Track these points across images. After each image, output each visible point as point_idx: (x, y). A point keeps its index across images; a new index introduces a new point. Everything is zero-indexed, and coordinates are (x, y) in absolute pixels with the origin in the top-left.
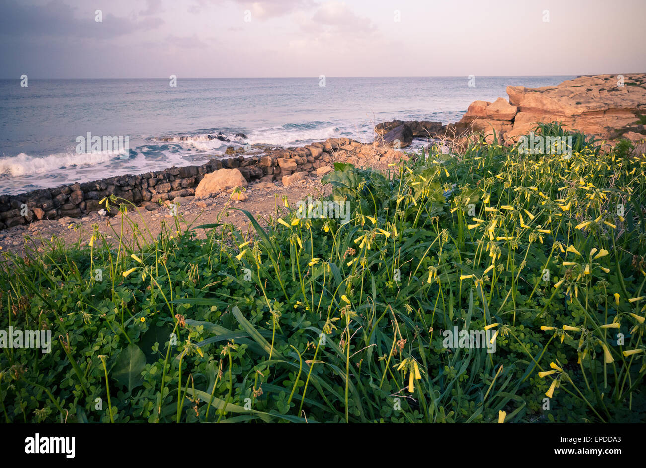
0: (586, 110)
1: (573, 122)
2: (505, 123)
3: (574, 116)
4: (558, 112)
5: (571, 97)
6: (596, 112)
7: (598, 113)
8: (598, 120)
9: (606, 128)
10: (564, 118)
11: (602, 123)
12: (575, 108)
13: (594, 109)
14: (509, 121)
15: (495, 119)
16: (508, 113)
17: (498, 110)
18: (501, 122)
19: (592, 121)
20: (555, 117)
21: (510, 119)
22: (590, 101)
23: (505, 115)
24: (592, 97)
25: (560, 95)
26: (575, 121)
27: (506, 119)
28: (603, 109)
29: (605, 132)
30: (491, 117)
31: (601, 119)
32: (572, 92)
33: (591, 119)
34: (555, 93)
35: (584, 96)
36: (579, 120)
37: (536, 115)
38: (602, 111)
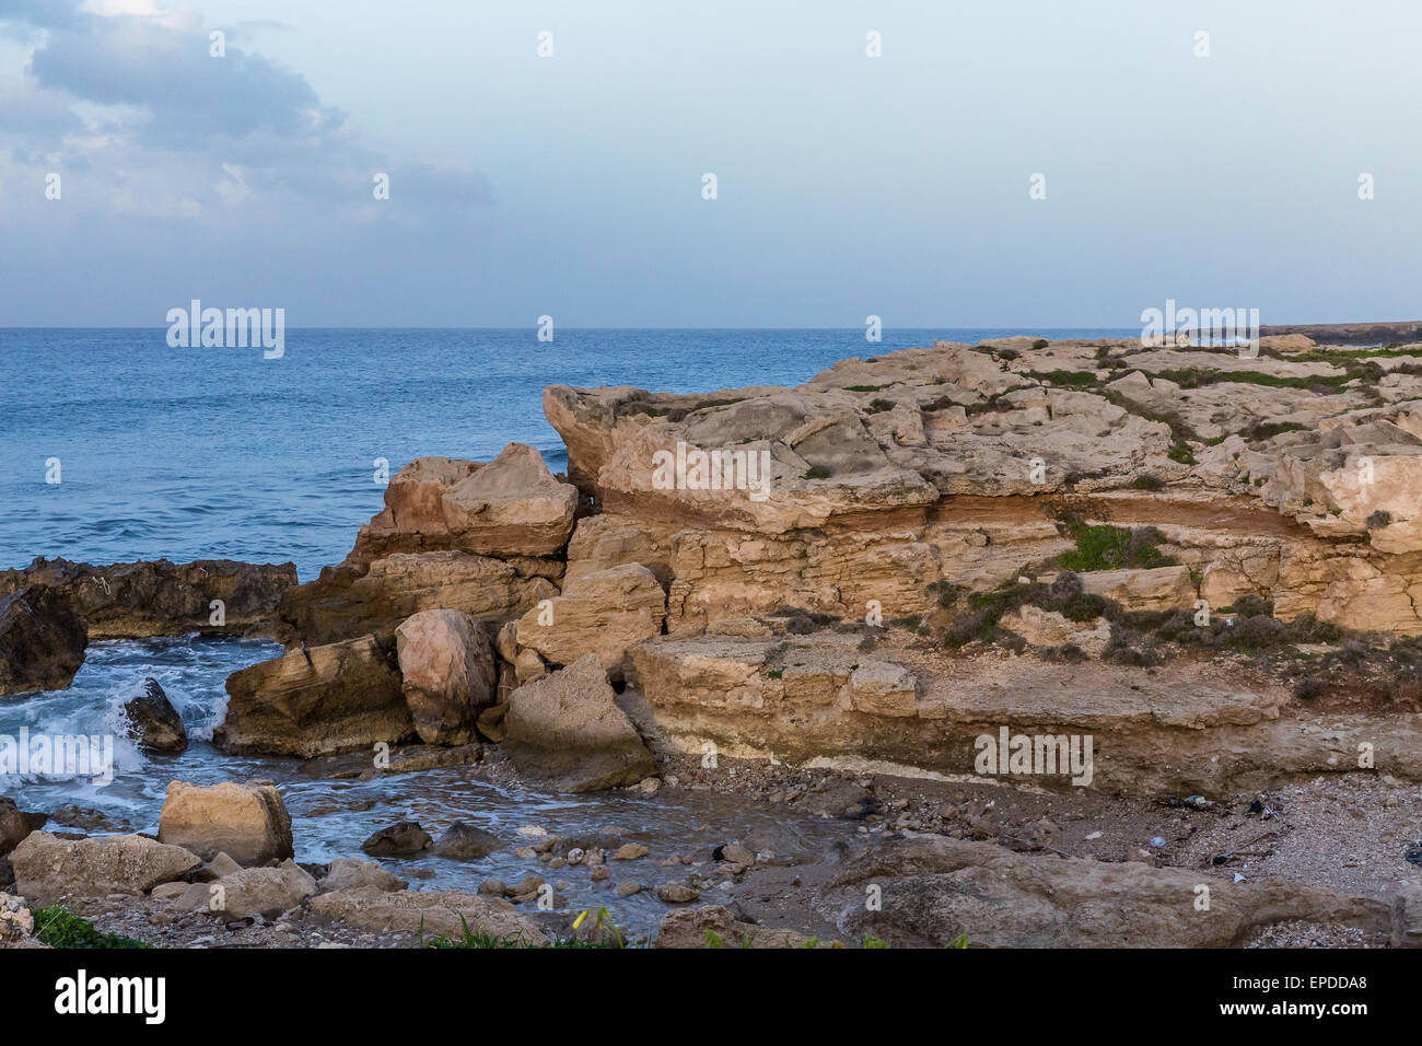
0: (842, 505)
1: (796, 564)
2: (529, 568)
3: (795, 532)
4: (729, 515)
5: (789, 440)
6: (884, 514)
7: (896, 516)
8: (894, 551)
9: (932, 587)
10: (760, 544)
11: (914, 566)
12: (795, 493)
13: (872, 500)
14: (547, 558)
15: (480, 549)
16: (531, 519)
17: (486, 507)
18: (506, 567)
19: (872, 556)
20: (722, 536)
21: (547, 548)
22: (872, 458)
23: (524, 532)
24: (887, 440)
25: (744, 430)
26: (804, 555)
27: (527, 548)
28: (913, 498)
29: (930, 607)
30: (457, 543)
31: (904, 544)
32: (800, 418)
33: (870, 548)
34: (724, 423)
35: (851, 434)
36: (820, 551)
37: (655, 530)
38: (912, 507)
